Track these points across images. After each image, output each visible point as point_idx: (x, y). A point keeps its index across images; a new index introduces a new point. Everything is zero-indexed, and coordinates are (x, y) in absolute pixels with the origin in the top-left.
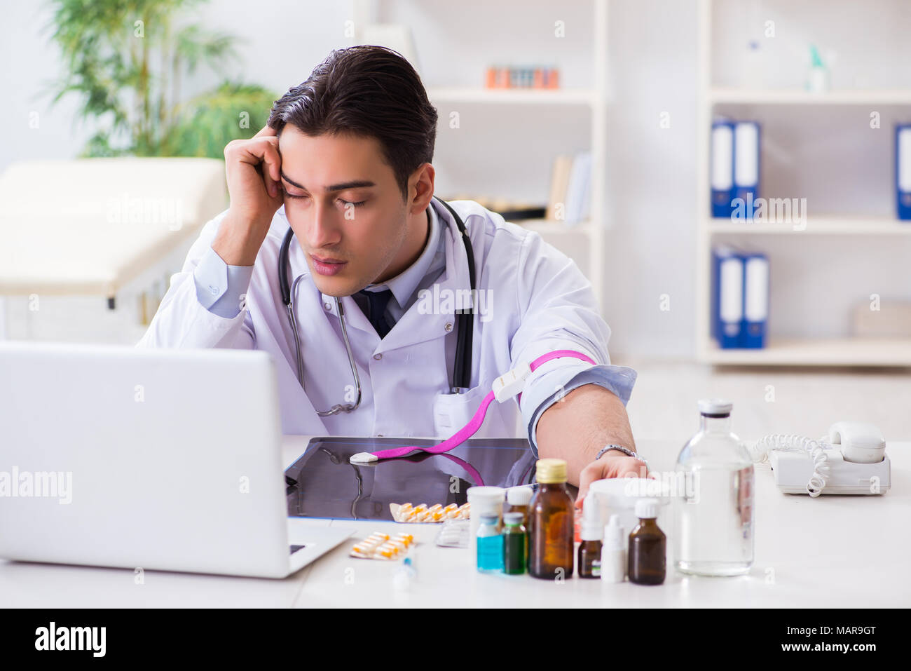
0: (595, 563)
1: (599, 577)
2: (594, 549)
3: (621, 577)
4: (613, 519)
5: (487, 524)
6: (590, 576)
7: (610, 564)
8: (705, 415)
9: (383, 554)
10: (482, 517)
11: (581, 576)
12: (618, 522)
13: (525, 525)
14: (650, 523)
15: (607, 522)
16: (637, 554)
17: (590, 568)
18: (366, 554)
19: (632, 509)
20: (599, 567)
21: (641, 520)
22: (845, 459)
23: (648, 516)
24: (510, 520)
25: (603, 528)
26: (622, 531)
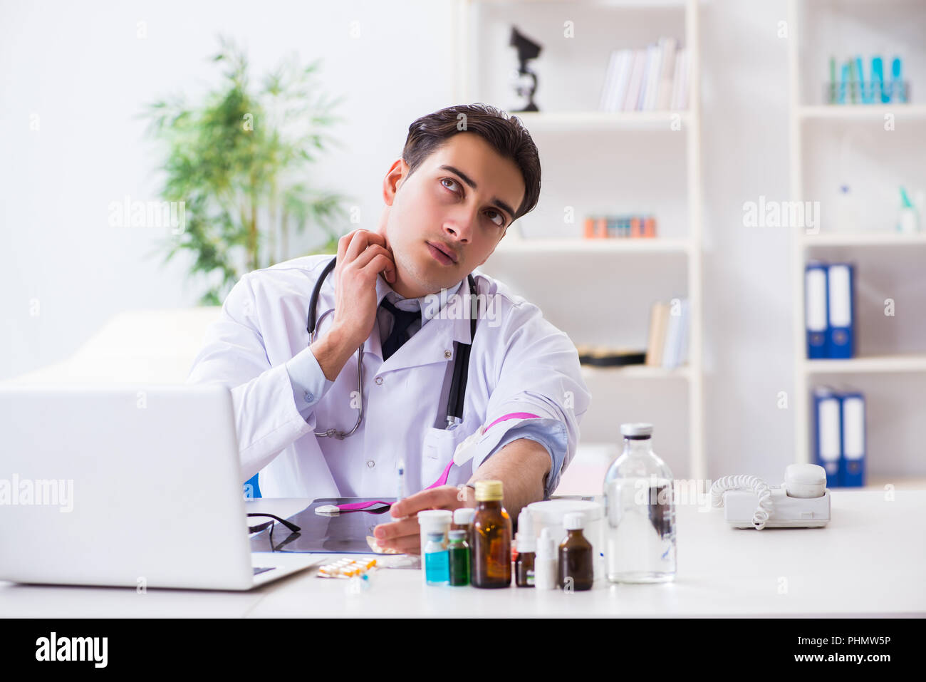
0: (529, 573)
1: (533, 586)
2: (528, 560)
3: (552, 585)
4: (544, 532)
5: (434, 541)
6: (525, 586)
7: (542, 573)
8: (627, 437)
9: (346, 574)
10: (429, 535)
11: (518, 586)
12: (549, 535)
13: (467, 541)
14: (577, 534)
15: (539, 536)
16: (565, 563)
17: (525, 577)
18: (330, 574)
19: (561, 524)
20: (532, 576)
21: (570, 531)
22: (788, 495)
23: (574, 527)
24: (453, 537)
25: (535, 542)
26: (552, 543)
